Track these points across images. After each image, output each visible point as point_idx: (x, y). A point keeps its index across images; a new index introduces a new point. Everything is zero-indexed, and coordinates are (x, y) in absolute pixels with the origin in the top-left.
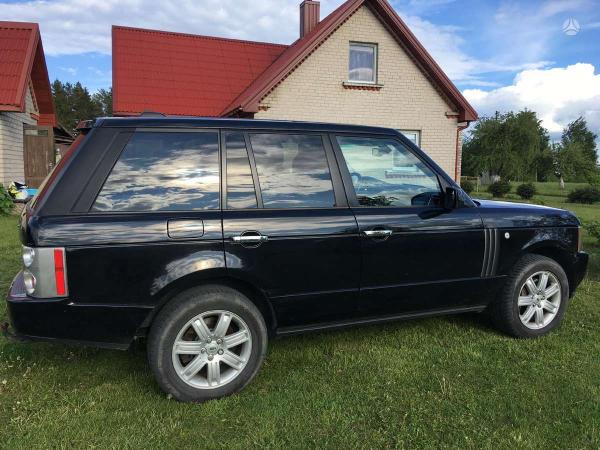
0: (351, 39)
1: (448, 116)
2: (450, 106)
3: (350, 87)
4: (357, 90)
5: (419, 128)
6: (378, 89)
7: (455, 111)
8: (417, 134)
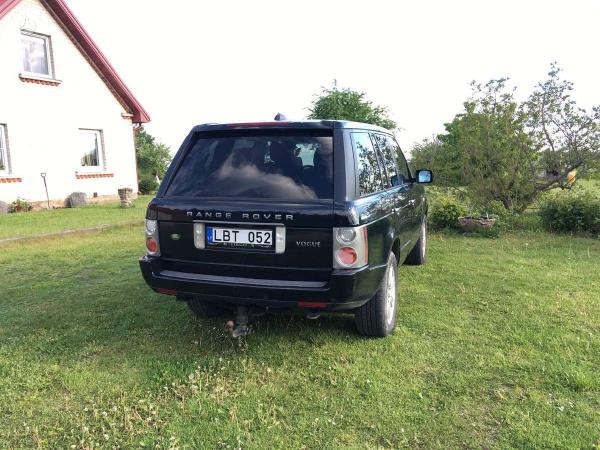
0: (22, 27)
1: (124, 117)
2: (125, 108)
3: (28, 80)
4: (35, 84)
5: (100, 128)
6: (56, 84)
7: (130, 113)
8: (98, 133)
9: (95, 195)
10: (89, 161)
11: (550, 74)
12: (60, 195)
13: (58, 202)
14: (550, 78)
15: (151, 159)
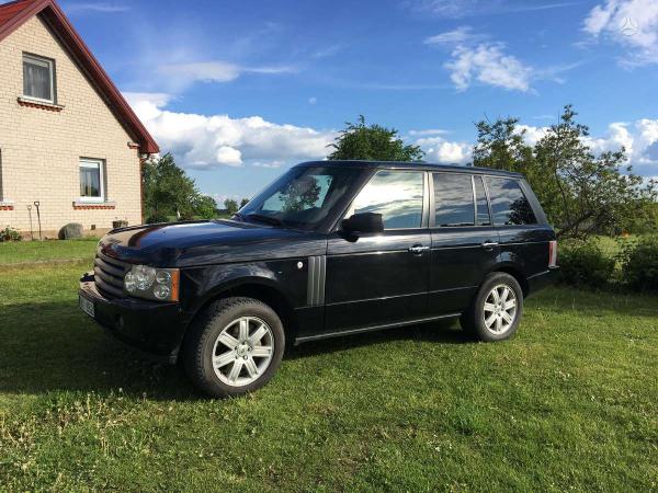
0: (25, 50)
1: (131, 147)
2: (131, 136)
3: (27, 104)
4: (34, 109)
5: (104, 157)
6: (58, 110)
7: (137, 142)
8: (101, 163)
9: (93, 227)
10: (90, 191)
11: (563, 117)
12: (53, 225)
13: (52, 233)
14: (563, 121)
15: (172, 193)
